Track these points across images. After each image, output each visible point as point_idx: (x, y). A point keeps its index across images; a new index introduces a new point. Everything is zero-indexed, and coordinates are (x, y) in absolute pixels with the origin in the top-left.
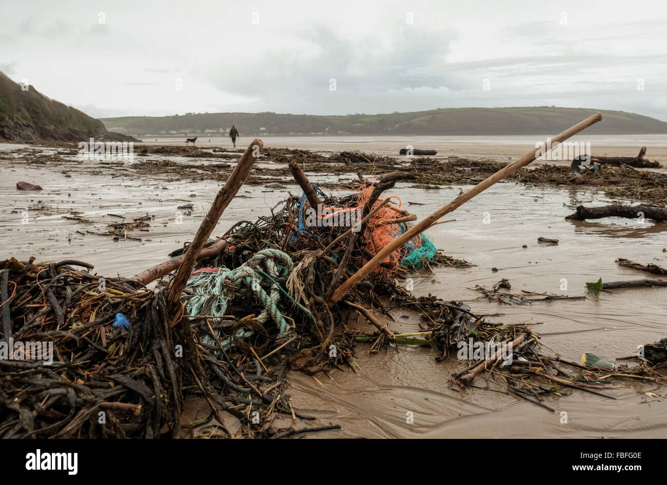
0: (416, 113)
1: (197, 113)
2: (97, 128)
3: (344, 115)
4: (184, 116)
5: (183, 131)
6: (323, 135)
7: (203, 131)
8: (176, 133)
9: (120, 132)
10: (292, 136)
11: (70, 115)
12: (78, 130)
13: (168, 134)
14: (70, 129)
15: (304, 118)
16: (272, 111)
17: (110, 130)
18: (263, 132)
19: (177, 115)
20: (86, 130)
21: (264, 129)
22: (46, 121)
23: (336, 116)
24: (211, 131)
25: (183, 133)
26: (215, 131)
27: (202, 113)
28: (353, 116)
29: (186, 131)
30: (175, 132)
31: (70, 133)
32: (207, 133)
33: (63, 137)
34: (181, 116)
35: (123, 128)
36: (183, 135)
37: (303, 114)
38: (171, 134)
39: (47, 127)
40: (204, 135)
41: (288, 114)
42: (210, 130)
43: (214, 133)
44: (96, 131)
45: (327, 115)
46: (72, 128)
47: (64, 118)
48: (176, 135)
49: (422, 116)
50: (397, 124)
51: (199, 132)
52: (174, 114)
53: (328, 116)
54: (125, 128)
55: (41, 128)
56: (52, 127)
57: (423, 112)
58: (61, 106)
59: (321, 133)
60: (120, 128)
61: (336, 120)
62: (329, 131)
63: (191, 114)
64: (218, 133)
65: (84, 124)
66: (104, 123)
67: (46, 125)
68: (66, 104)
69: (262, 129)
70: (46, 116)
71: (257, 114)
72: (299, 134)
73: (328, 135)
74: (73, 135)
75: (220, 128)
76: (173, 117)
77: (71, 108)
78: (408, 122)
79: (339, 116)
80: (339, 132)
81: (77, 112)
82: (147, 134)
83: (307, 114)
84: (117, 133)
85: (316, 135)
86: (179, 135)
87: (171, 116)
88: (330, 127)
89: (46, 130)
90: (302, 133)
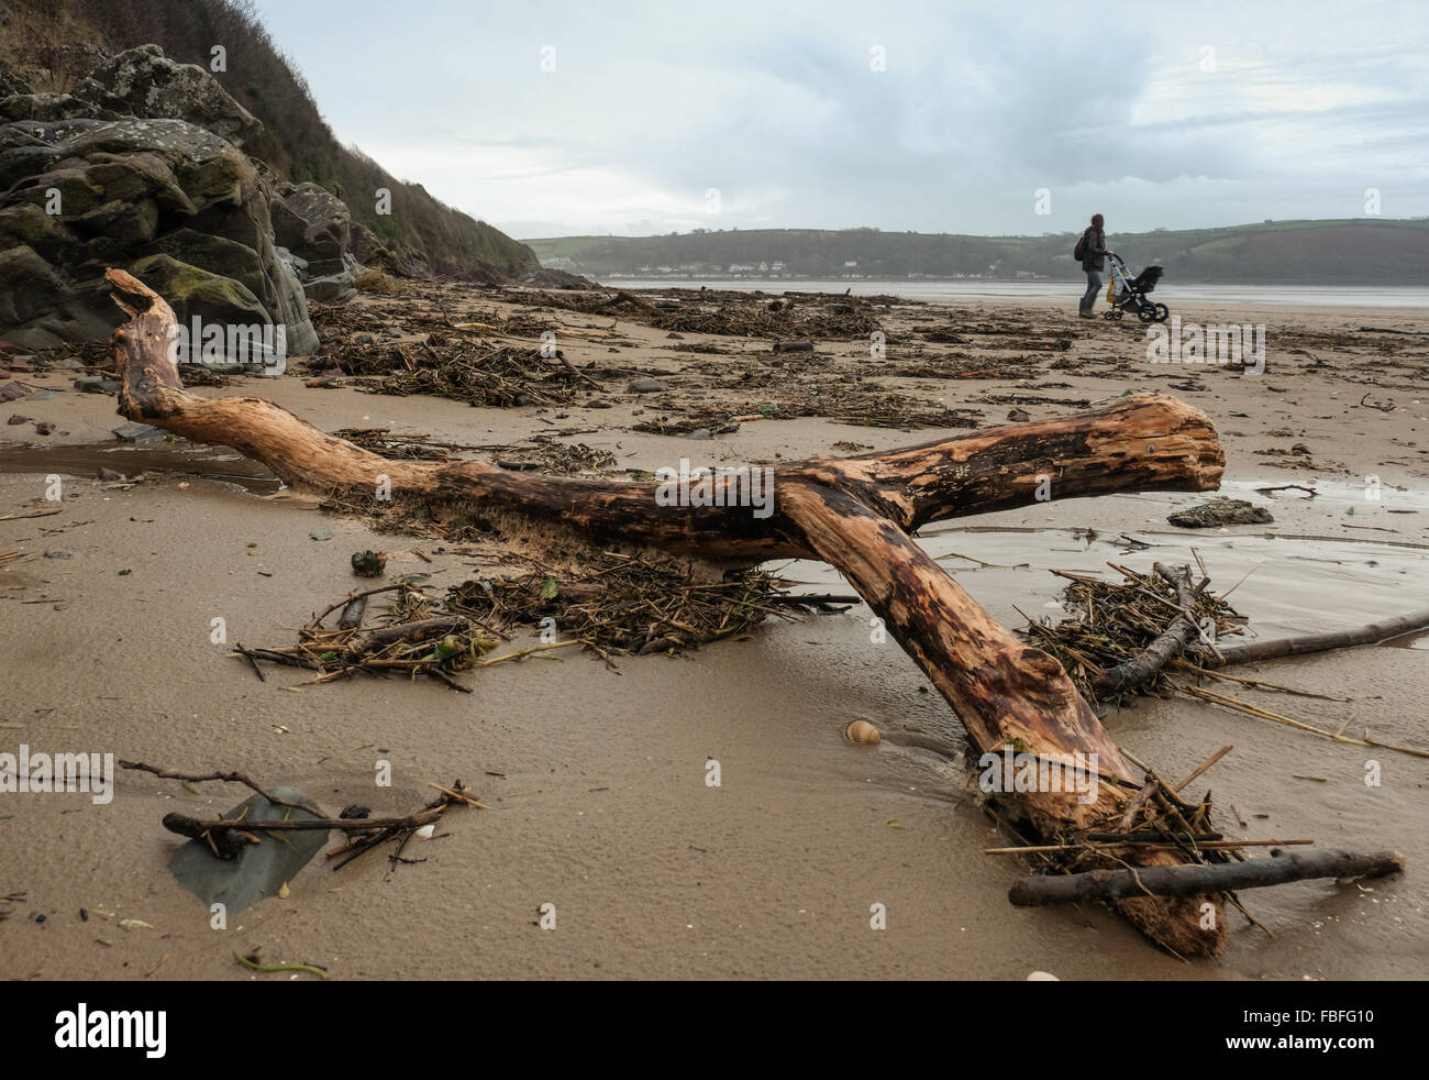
0: (1208, 232)
1: (715, 230)
2: (524, 260)
3: (1035, 235)
4: (688, 235)
5: (683, 267)
6: (982, 280)
7: (725, 269)
8: (672, 272)
9: (561, 268)
10: (914, 280)
11: (481, 238)
12: (492, 264)
13: (653, 273)
14: (479, 262)
15: (941, 241)
16: (872, 227)
17: (544, 263)
18: (851, 270)
19: (674, 233)
20: (505, 264)
21: (853, 264)
22: (446, 250)
23: (1016, 237)
24: (741, 269)
25: (684, 272)
26: (750, 268)
27: (726, 230)
28: (1058, 237)
29: (692, 268)
30: (668, 269)
31: (482, 270)
32: (734, 273)
33: (470, 277)
34: (683, 236)
35: (568, 259)
36: (685, 276)
37: (941, 233)
38: (660, 273)
39: (447, 260)
40: (727, 276)
41: (909, 232)
42: (740, 265)
43: (748, 271)
44: (522, 267)
45: (996, 235)
46: (482, 261)
47: (471, 243)
48: (670, 276)
49: (1221, 238)
50: (1157, 256)
51: (718, 269)
52: (669, 233)
53: (999, 238)
54: (572, 259)
55: (438, 261)
56: (453, 260)
57: (1224, 229)
58: (466, 219)
59: (979, 276)
60: (563, 260)
61: (1016, 245)
62: (996, 272)
63: (703, 231)
64: (756, 272)
65: (502, 252)
66: (533, 247)
67: (445, 256)
68: (474, 218)
69: (848, 264)
70: (444, 240)
71: (841, 234)
72: (929, 276)
73: (993, 281)
74: (487, 273)
75: (760, 261)
76: (666, 236)
77: (482, 224)
78: (1184, 253)
79: (1025, 238)
80: (1020, 274)
81: (491, 230)
82: (615, 272)
83: (949, 232)
84: (558, 271)
85: (968, 280)
86: (676, 276)
87: (662, 235)
88: (999, 261)
89: (445, 263)
90: (935, 274)
